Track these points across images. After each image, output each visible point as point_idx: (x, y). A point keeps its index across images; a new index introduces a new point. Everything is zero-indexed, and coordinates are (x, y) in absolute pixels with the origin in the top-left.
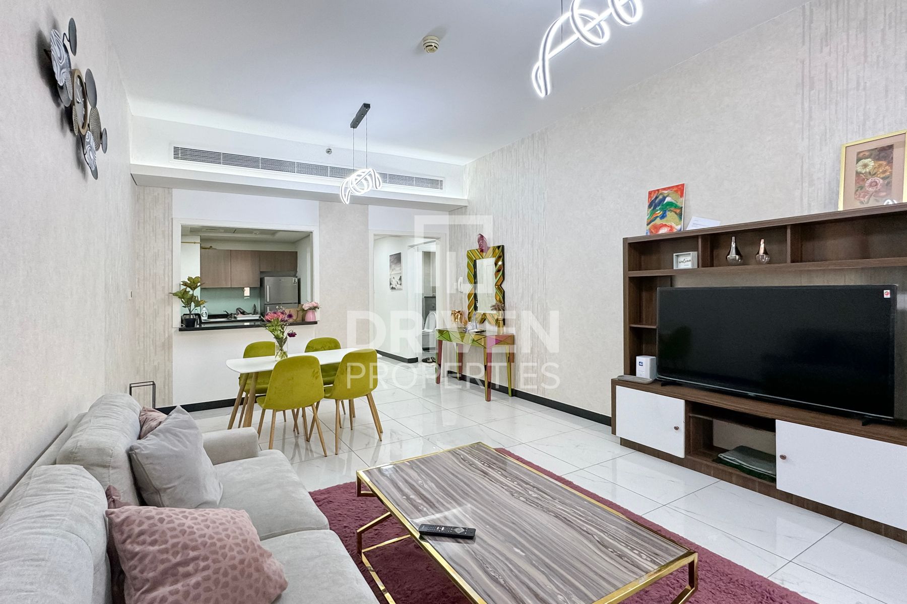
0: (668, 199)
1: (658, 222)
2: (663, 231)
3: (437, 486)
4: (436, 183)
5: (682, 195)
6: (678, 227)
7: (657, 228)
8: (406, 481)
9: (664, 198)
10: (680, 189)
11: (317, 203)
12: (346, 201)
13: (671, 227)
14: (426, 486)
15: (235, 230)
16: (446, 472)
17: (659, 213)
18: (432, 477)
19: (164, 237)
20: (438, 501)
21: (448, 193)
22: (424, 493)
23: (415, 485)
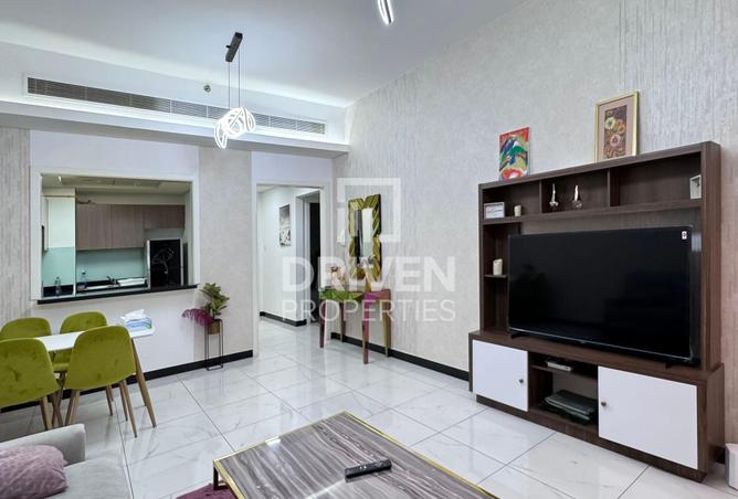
0: (516, 144)
1: (508, 167)
2: (513, 176)
3: (294, 469)
4: (318, 127)
5: (527, 139)
6: (525, 173)
7: (508, 173)
8: (263, 466)
9: (513, 142)
10: (525, 133)
11: (196, 148)
12: (223, 145)
13: (519, 172)
14: (283, 470)
15: (114, 181)
16: (306, 451)
17: (509, 158)
18: (291, 459)
19: (20, 189)
20: (292, 487)
21: (330, 138)
22: (280, 478)
23: (272, 470)
